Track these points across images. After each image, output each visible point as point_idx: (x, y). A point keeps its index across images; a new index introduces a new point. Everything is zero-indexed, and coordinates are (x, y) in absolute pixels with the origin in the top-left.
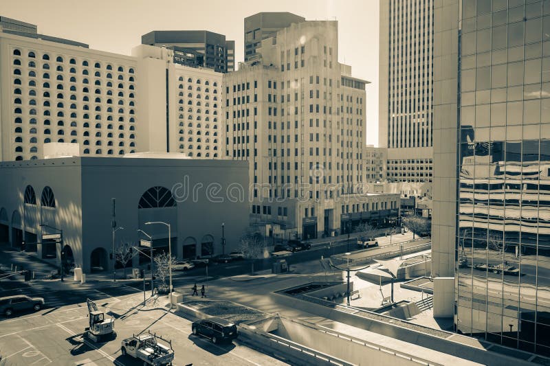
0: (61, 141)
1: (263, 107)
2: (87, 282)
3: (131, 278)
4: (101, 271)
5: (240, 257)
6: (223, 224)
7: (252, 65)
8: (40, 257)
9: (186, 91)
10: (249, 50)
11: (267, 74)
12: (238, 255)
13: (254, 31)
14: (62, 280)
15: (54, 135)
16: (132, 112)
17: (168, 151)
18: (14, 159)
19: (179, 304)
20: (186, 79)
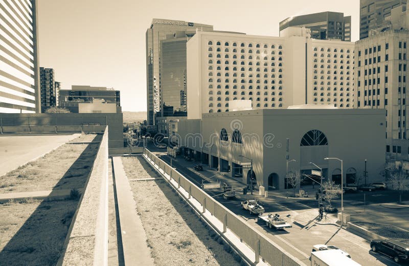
0: (243, 99)
1: (394, 64)
2: (269, 197)
3: (298, 197)
4: (274, 189)
5: (382, 187)
6: (366, 160)
7: (383, 31)
8: (231, 176)
9: (319, 58)
10: (364, 21)
11: (398, 37)
12: (380, 186)
13: (369, 5)
14: (252, 194)
15: (239, 95)
16: (280, 76)
17: (306, 103)
18: (216, 112)
19: (349, 223)
20: (319, 49)
